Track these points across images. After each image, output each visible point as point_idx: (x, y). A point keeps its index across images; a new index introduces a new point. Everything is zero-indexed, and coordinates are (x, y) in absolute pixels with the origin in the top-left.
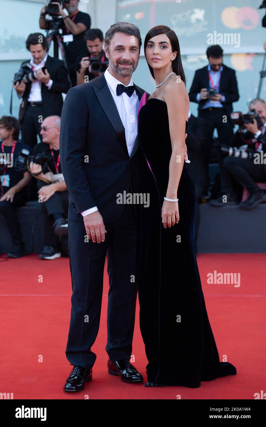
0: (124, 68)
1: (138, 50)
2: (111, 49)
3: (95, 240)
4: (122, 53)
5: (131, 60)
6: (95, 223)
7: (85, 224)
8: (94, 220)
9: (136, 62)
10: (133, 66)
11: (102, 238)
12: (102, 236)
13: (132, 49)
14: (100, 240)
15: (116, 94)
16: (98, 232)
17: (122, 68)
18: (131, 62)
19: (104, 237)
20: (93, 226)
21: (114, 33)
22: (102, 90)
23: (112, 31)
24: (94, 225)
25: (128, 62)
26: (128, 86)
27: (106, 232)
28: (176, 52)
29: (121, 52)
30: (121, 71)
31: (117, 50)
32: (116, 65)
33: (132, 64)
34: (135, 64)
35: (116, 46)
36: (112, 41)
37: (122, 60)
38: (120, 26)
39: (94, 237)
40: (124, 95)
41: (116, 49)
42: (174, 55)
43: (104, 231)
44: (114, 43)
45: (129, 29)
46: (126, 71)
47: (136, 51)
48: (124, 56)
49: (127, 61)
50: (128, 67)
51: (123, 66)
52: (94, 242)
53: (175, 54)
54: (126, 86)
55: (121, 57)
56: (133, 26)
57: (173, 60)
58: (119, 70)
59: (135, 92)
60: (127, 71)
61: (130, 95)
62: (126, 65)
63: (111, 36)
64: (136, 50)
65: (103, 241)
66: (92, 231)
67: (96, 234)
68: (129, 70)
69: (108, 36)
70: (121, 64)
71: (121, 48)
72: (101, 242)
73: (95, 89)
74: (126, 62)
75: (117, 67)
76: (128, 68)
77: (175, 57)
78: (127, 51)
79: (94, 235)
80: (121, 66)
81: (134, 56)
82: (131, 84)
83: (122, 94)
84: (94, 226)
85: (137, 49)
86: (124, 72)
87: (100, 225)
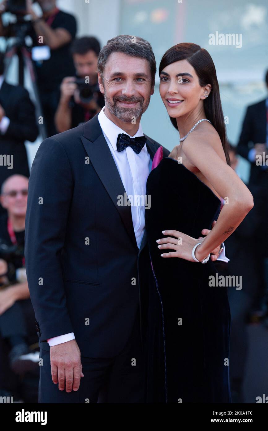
0: (125, 109)
1: (148, 80)
2: (106, 79)
3: (64, 386)
4: (121, 85)
5: (137, 96)
6: (66, 360)
7: (52, 359)
8: (66, 354)
9: (146, 99)
10: (141, 104)
11: (75, 385)
12: (75, 382)
13: (138, 78)
14: (71, 389)
15: (115, 148)
16: (69, 374)
17: (122, 108)
18: (137, 98)
19: (78, 384)
20: (62, 364)
21: (110, 53)
22: (94, 143)
23: (107, 50)
24: (66, 362)
25: (132, 98)
26: (134, 137)
27: (83, 375)
28: (209, 85)
29: (120, 83)
30: (121, 112)
31: (114, 80)
32: (112, 102)
33: (139, 101)
34: (145, 102)
35: (112, 74)
36: (107, 66)
37: (121, 96)
38: (120, 42)
39: (63, 383)
40: (129, 150)
41: (113, 78)
42: (206, 89)
43: (79, 374)
44: (109, 69)
45: (133, 46)
46: (128, 112)
47: (144, 82)
48: (124, 89)
49: (129, 97)
50: (132, 106)
51: (123, 105)
52: (60, 389)
53: (208, 88)
54: (131, 137)
55: (121, 91)
56: (140, 41)
57: (204, 98)
58: (118, 111)
59: (145, 147)
60: (130, 114)
61: (137, 150)
62: (129, 104)
63: (105, 57)
64: (144, 80)
65: (76, 390)
66: (60, 372)
67: (66, 378)
68: (134, 111)
69: (101, 58)
70: (120, 101)
71: (119, 77)
72: (73, 391)
73: (85, 141)
74: (128, 99)
75: (114, 106)
76: (131, 109)
77: (209, 93)
78: (129, 81)
79: (63, 379)
80: (121, 105)
81: (142, 89)
82: (138, 135)
83: (125, 149)
84: (65, 364)
85: (147, 77)
86: (125, 115)
87: (75, 363)
